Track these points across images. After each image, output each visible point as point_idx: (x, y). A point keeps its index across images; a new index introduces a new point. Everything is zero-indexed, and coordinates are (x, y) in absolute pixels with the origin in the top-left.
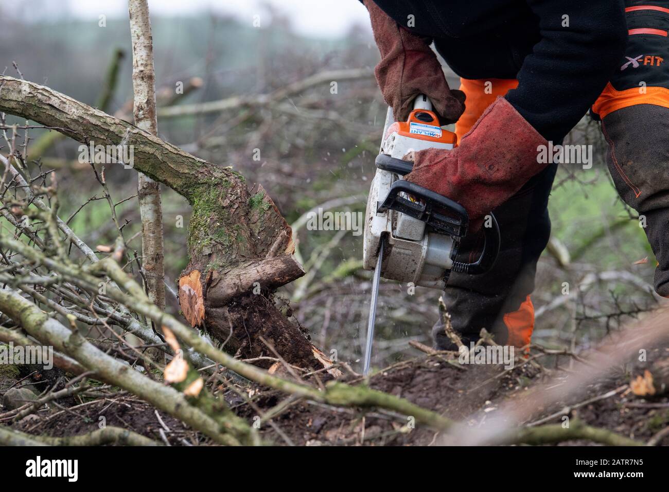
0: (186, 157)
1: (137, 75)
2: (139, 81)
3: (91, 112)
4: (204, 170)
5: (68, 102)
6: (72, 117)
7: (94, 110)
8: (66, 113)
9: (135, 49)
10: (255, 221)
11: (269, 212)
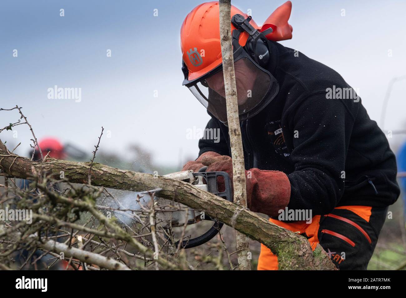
0: (272, 225)
1: (236, 180)
2: (237, 183)
3: (215, 198)
4: (284, 233)
5: (201, 192)
6: (204, 201)
7: (217, 197)
8: (201, 198)
9: (234, 164)
10: (317, 265)
11: (326, 260)
